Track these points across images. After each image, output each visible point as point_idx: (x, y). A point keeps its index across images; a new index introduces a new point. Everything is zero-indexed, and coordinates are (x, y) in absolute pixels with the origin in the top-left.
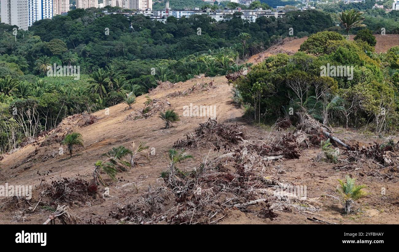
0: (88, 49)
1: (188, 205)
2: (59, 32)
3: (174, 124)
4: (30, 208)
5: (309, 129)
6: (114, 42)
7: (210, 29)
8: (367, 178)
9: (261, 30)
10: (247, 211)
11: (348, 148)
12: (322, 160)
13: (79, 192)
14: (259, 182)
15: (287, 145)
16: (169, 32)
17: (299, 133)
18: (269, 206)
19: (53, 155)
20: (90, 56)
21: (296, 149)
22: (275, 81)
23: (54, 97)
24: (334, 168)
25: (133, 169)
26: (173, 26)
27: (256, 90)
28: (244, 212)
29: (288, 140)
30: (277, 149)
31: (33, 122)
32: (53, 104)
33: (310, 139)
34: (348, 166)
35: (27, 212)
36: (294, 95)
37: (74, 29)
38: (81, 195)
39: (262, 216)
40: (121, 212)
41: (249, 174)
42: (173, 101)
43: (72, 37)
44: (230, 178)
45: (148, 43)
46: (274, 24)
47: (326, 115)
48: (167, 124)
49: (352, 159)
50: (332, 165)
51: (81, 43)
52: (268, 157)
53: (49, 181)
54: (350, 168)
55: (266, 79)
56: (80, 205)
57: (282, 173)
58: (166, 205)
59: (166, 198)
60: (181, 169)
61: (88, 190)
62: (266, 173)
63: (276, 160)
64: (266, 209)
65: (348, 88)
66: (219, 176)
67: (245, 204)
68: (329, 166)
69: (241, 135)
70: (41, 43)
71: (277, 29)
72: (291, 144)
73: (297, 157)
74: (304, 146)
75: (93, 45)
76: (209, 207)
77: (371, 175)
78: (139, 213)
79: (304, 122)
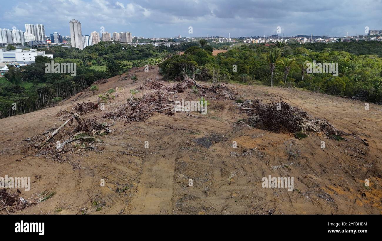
0: (107, 56)
1: (136, 111)
2: (95, 50)
3: (136, 82)
4: (67, 115)
5: (188, 82)
6: (117, 54)
7: (153, 49)
8: (210, 99)
9: (172, 50)
10: (161, 113)
11: (203, 88)
12: (192, 93)
13: (90, 108)
14: (167, 101)
15: (179, 87)
16: (138, 50)
17: (183, 83)
18: (170, 110)
19: (88, 95)
20: (108, 59)
21: (183, 89)
22: (174, 64)
23: (92, 74)
24: (197, 96)
25: (116, 98)
26: (139, 48)
27: (167, 67)
28: (160, 113)
29: (179, 85)
30: (175, 89)
31: (84, 84)
32: (92, 77)
33: (188, 85)
34: (202, 95)
35: (65, 117)
36: (182, 69)
37: (101, 49)
38: (91, 109)
39: (168, 114)
40: (107, 115)
41: (163, 98)
42: (137, 74)
43: (100, 52)
44: (154, 100)
45: (130, 54)
46: (177, 47)
47: (194, 76)
48: (134, 81)
49: (204, 92)
50: (196, 94)
51: (104, 54)
52: (171, 92)
53: (76, 104)
54: (203, 95)
55: (171, 63)
56: (90, 113)
57: (177, 98)
58: (127, 111)
59: (127, 108)
60: (136, 97)
61: (94, 106)
62: (170, 98)
63: (174, 93)
64: (169, 111)
65: (202, 66)
66: (150, 99)
67: (160, 110)
68: (195, 95)
69: (161, 84)
70: (88, 55)
71: (178, 49)
72: (180, 87)
73: (183, 92)
74: (186, 88)
75: (109, 55)
76: (145, 111)
77: (211, 98)
78: (115, 115)
79: (186, 79)
